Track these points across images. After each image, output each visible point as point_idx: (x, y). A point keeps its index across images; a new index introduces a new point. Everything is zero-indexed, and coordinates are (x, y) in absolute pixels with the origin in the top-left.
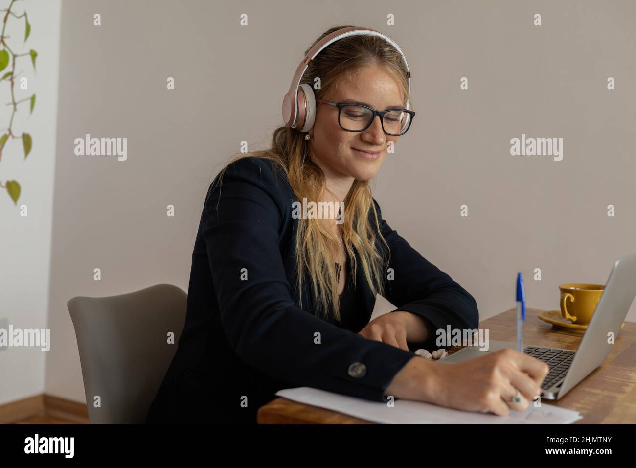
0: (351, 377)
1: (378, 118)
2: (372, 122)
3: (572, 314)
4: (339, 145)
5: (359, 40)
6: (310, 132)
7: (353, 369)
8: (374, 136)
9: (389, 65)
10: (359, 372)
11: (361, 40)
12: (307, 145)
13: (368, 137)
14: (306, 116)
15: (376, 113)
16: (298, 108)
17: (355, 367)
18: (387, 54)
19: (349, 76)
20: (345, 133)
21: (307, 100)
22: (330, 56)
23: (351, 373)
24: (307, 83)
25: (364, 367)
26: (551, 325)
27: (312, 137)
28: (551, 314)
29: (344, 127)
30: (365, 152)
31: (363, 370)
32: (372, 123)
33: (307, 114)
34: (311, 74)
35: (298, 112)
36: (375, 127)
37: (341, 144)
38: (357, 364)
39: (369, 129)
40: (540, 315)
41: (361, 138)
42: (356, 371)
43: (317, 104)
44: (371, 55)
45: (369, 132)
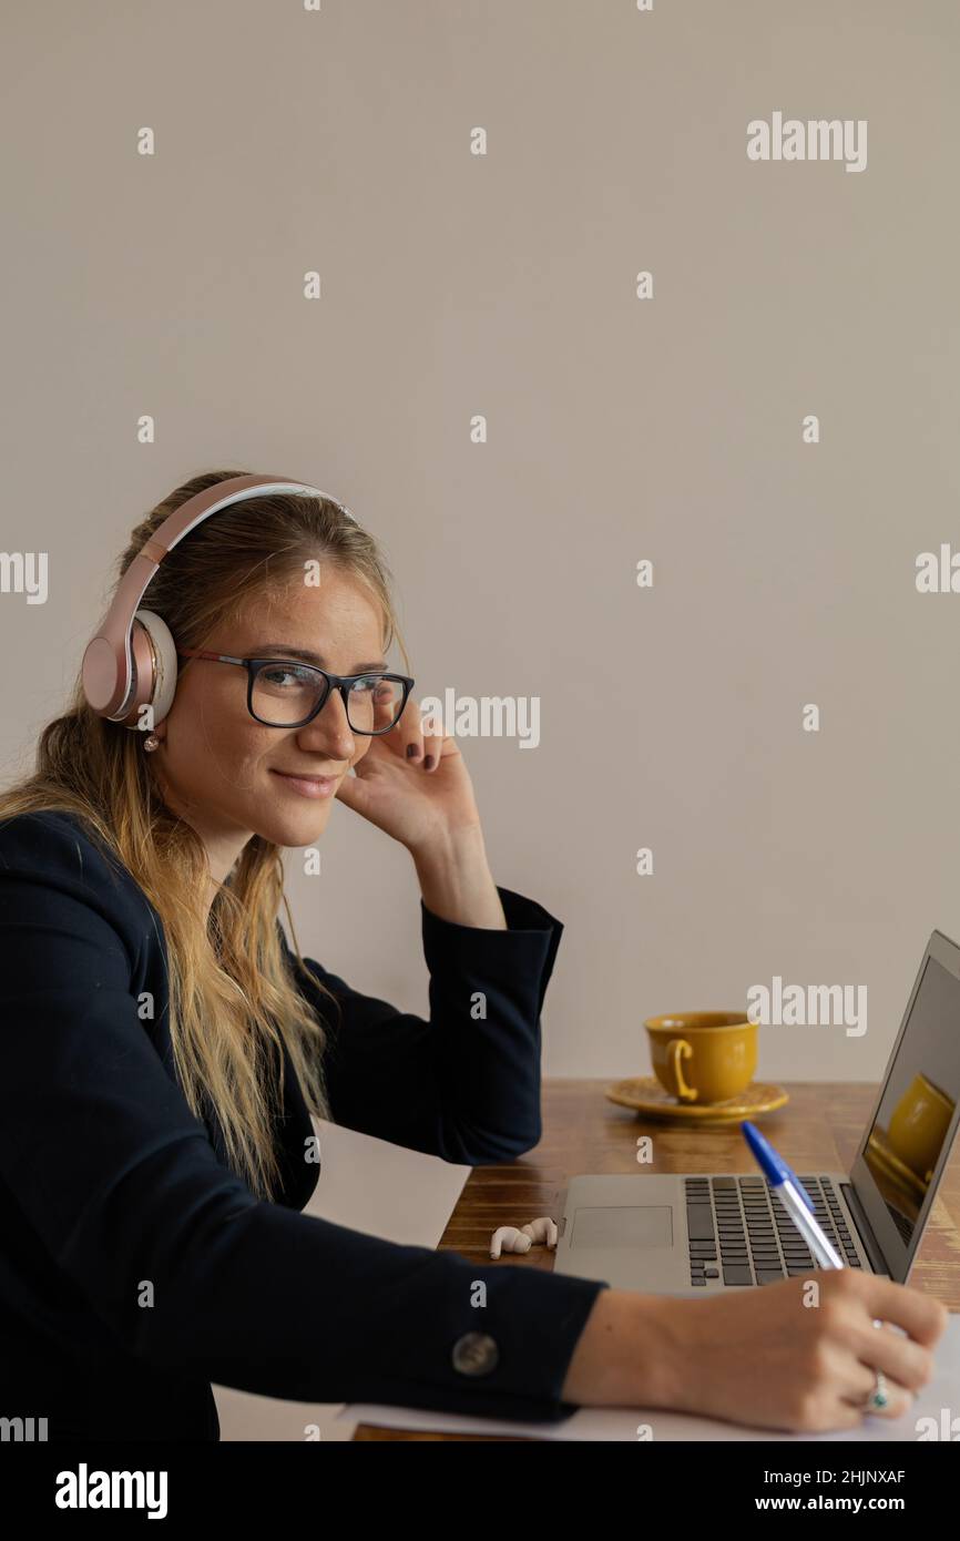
0: (461, 1376)
1: (336, 693)
2: (324, 702)
3: (689, 1085)
4: (241, 761)
5: (281, 504)
6: (160, 732)
7: (463, 1355)
8: (332, 736)
9: (361, 567)
10: (481, 1358)
11: (289, 507)
12: (149, 766)
13: (316, 740)
14: (153, 692)
15: (331, 682)
16: (134, 669)
17: (466, 1347)
18: (353, 540)
19: (271, 592)
20: (262, 732)
21: (157, 652)
22: (214, 545)
23: (462, 1366)
24: (153, 611)
25: (489, 1343)
26: (633, 1113)
27: (163, 740)
28: (629, 1086)
29: (263, 719)
30: (305, 778)
31: (489, 1352)
32: (325, 706)
33: (158, 685)
34: (162, 586)
35: (134, 680)
36: (333, 714)
37: (247, 760)
38: (469, 1338)
39: (318, 720)
40: (610, 1092)
41: (297, 742)
42: (473, 1359)
43: (181, 661)
44: (318, 544)
45: (317, 728)
